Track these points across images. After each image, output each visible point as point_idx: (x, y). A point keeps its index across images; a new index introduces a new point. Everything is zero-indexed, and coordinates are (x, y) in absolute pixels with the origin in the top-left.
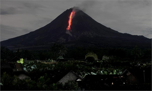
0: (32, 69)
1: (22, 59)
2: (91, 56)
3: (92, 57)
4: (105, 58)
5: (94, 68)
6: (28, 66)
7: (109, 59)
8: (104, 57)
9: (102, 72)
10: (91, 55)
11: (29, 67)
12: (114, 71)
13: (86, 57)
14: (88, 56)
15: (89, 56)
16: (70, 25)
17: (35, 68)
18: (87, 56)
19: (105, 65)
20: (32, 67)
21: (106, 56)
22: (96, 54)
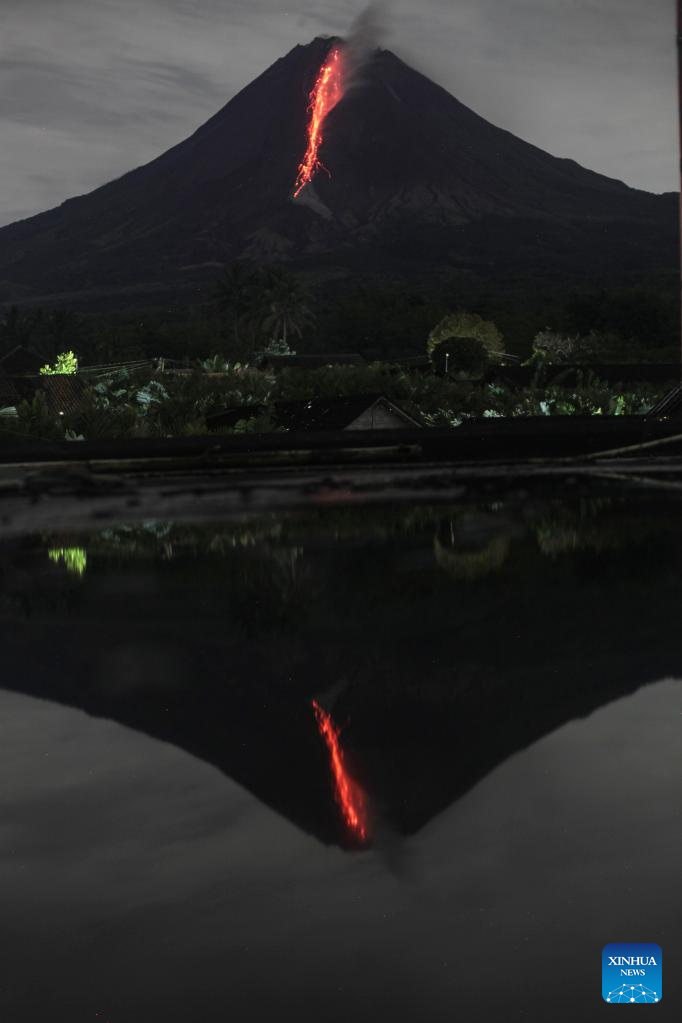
0: (145, 408)
1: (71, 355)
2: (461, 336)
3: (471, 341)
4: (546, 346)
5: (498, 390)
6: (122, 392)
7: (571, 355)
8: (540, 339)
9: (544, 407)
10: (463, 328)
11: (124, 396)
12: (611, 403)
13: (433, 343)
14: (446, 335)
15: (452, 334)
16: (313, 145)
17: (161, 397)
18: (437, 335)
19: (561, 376)
20: (144, 397)
21: (554, 331)
22: (491, 327)
